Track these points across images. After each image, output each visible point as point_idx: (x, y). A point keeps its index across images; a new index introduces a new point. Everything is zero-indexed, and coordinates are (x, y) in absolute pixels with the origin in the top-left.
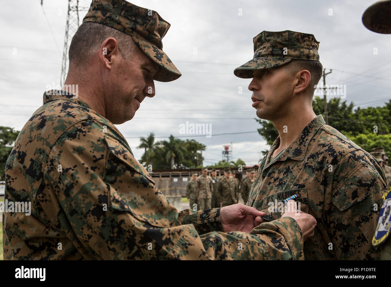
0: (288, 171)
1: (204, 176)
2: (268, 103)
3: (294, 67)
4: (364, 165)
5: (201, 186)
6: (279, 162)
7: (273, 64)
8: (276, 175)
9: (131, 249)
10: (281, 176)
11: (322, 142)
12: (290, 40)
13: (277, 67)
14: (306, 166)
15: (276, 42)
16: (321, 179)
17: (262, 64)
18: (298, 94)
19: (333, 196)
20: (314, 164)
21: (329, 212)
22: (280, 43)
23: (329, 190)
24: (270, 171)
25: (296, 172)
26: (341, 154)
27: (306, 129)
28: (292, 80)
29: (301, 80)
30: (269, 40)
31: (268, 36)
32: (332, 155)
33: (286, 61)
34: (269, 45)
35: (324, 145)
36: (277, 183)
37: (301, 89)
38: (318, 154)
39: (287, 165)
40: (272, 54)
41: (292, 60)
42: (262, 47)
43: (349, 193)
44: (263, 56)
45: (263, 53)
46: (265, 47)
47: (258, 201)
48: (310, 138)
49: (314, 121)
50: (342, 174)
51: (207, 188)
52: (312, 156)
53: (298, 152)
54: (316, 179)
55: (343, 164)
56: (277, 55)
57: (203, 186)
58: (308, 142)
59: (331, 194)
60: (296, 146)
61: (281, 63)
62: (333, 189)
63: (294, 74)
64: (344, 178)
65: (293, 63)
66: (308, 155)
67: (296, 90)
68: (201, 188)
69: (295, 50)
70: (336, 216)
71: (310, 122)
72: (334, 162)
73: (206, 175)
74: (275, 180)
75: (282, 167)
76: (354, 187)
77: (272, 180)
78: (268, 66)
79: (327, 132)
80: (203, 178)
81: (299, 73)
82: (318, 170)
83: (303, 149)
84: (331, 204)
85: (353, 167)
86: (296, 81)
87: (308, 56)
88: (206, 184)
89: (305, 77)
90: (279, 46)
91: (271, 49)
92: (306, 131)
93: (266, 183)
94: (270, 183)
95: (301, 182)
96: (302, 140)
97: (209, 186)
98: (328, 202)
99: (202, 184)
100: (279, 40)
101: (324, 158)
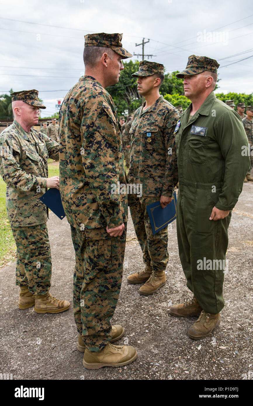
0: (151, 115)
1: (54, 125)
2: (144, 90)
3: (155, 76)
4: (177, 114)
5: (52, 132)
6: (147, 112)
7: (148, 74)
8: (146, 117)
9: (89, 144)
10: (148, 117)
11: (163, 105)
12: (155, 66)
13: (149, 76)
14: (158, 114)
15: (149, 66)
16: (164, 118)
17: (144, 74)
18: (155, 87)
19: (166, 124)
20: (161, 113)
21: (165, 129)
22: (151, 67)
23: (165, 121)
24: (144, 115)
25: (154, 116)
26: (170, 110)
27: (157, 100)
28: (154, 82)
29: (157, 82)
30: (147, 65)
31: (147, 63)
32: (168, 110)
33: (152, 74)
34: (147, 66)
35: (164, 107)
36: (147, 119)
37: (156, 85)
38: (162, 110)
39: (150, 113)
40: (148, 70)
41: (155, 74)
42: (144, 66)
43: (172, 123)
44: (144, 70)
45: (144, 69)
46: (145, 67)
47: (139, 126)
48: (159, 104)
49: (160, 98)
50: (170, 117)
51: (56, 134)
52: (160, 111)
53: (155, 109)
54: (162, 118)
55: (171, 113)
56: (149, 71)
57: (53, 132)
58: (158, 105)
59: (166, 123)
60: (154, 107)
61: (151, 74)
62: (167, 121)
63: (155, 79)
64: (171, 118)
65: (155, 75)
66: (159, 110)
67: (155, 85)
68: (51, 134)
69: (156, 70)
70: (167, 130)
71: (158, 98)
72: (168, 112)
73: (55, 124)
74: (146, 118)
75: (148, 114)
76: (173, 121)
77: (145, 119)
78: (146, 75)
79: (165, 102)
80: (52, 126)
81: (156, 79)
82: (162, 115)
83: (156, 107)
84: (166, 126)
85: (174, 114)
86: (155, 82)
87: (160, 73)
88: (55, 130)
89: (158, 81)
90: (151, 68)
91: (147, 68)
92: (157, 101)
93: (142, 119)
94: (144, 120)
95: (156, 119)
96: (156, 104)
97: (57, 132)
98: (165, 125)
99: (52, 130)
100: (151, 65)
101: (165, 111)
